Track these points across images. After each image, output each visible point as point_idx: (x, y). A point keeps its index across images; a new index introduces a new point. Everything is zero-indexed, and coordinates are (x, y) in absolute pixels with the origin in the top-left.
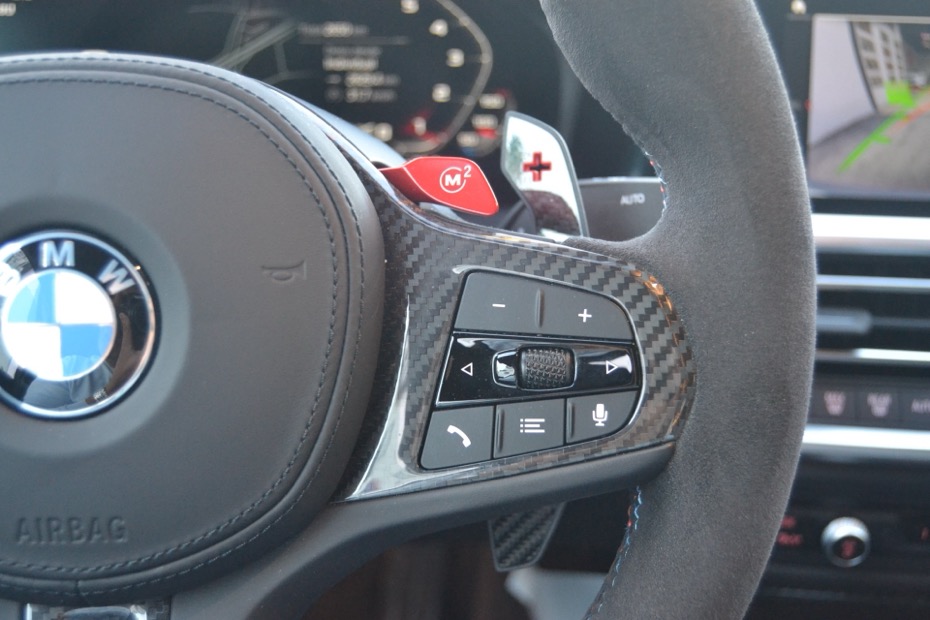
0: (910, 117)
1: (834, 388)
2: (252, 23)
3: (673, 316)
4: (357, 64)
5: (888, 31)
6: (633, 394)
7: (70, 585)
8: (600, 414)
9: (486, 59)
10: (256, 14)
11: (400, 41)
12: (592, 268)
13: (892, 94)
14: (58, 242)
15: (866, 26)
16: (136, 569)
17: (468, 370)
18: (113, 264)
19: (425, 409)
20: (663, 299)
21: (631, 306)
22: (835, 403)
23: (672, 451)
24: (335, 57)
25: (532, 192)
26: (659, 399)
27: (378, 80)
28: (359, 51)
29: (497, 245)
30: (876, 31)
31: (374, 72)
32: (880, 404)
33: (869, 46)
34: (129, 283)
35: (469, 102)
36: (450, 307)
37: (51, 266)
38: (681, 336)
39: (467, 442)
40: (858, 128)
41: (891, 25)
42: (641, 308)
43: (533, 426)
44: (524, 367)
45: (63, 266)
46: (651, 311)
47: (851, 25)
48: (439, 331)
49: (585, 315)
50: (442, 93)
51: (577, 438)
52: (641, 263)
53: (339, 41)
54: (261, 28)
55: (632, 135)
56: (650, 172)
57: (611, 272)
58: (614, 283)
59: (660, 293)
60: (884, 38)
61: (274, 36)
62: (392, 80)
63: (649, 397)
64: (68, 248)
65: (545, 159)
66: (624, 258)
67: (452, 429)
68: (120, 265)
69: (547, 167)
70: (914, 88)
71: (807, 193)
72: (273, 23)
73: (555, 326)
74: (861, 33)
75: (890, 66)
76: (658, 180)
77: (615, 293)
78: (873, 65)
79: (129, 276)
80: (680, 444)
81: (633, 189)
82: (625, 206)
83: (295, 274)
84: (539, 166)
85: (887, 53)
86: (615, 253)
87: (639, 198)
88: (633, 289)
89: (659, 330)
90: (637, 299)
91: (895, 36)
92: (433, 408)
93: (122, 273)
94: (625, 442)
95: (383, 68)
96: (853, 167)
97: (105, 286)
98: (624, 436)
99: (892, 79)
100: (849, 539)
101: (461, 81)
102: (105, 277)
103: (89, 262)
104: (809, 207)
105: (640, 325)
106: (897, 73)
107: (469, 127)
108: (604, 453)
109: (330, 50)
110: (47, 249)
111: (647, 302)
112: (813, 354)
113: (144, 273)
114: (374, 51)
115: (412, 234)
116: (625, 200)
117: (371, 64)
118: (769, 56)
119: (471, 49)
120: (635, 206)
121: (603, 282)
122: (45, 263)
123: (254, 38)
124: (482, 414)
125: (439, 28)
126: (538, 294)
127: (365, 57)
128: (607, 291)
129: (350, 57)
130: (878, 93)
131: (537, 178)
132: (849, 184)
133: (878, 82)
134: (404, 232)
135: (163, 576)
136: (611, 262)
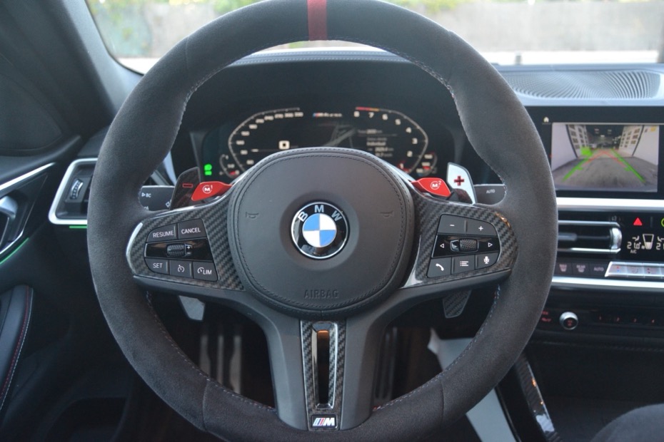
0: (590, 160)
1: (563, 263)
2: (341, 130)
3: (510, 228)
4: (379, 144)
5: (581, 128)
6: (497, 254)
7: (319, 312)
8: (487, 260)
9: (426, 141)
10: (342, 126)
11: (394, 135)
12: (483, 213)
13: (583, 152)
14: (319, 205)
15: (573, 126)
16: (341, 307)
17: (443, 246)
18: (336, 212)
19: (428, 259)
20: (506, 223)
21: (496, 225)
22: (563, 268)
23: (510, 272)
24: (370, 141)
25: (457, 189)
26: (506, 255)
27: (386, 149)
28: (379, 139)
29: (451, 206)
30: (576, 128)
31: (384, 147)
32: (581, 268)
33: (574, 134)
34: (341, 218)
35: (420, 157)
36: (436, 226)
37: (318, 212)
38: (513, 235)
39: (442, 269)
40: (570, 164)
41: (583, 126)
42: (499, 226)
43: (464, 264)
44: (461, 245)
45: (321, 212)
46: (503, 227)
47: (567, 126)
48: (432, 234)
49: (481, 228)
50: (410, 154)
51: (479, 267)
52: (499, 211)
53: (372, 136)
54: (344, 131)
55: (495, 171)
56: (501, 182)
57: (489, 214)
58: (490, 218)
59: (505, 221)
60: (580, 130)
61: (349, 134)
62: (392, 149)
63: (503, 254)
64: (322, 207)
65: (462, 178)
66: (493, 210)
67: (437, 265)
68: (338, 212)
69: (463, 181)
70: (592, 149)
71: (554, 189)
72: (348, 130)
73: (471, 232)
74: (570, 129)
75: (582, 141)
76: (503, 185)
77: (491, 221)
78: (576, 141)
79: (341, 215)
80: (513, 270)
81: (491, 188)
82: (488, 194)
83: (390, 215)
84: (459, 181)
85: (581, 136)
86: (490, 208)
87: (493, 191)
88: (497, 220)
89: (506, 233)
90: (498, 223)
91: (584, 130)
92: (431, 258)
93: (338, 214)
94: (496, 269)
95: (388, 145)
96: (569, 179)
97: (333, 219)
98: (495, 267)
99: (583, 146)
100: (570, 319)
101: (417, 149)
102: (333, 216)
103: (328, 211)
104: (555, 193)
105: (499, 231)
106: (585, 144)
107: (420, 166)
108: (488, 272)
109: (369, 139)
110: (316, 207)
111: (501, 224)
112: (557, 250)
113: (344, 213)
114: (385, 139)
115: (422, 203)
116: (488, 192)
117: (384, 144)
118: (540, 144)
119: (420, 138)
120: (491, 194)
121: (487, 217)
122: (316, 211)
123: (341, 135)
124: (447, 260)
125: (409, 130)
126: (465, 222)
127: (381, 142)
128: (488, 220)
129: (376, 141)
130: (577, 151)
131: (459, 184)
132: (567, 186)
133: (578, 147)
134: (420, 202)
135: (348, 309)
136: (489, 211)
